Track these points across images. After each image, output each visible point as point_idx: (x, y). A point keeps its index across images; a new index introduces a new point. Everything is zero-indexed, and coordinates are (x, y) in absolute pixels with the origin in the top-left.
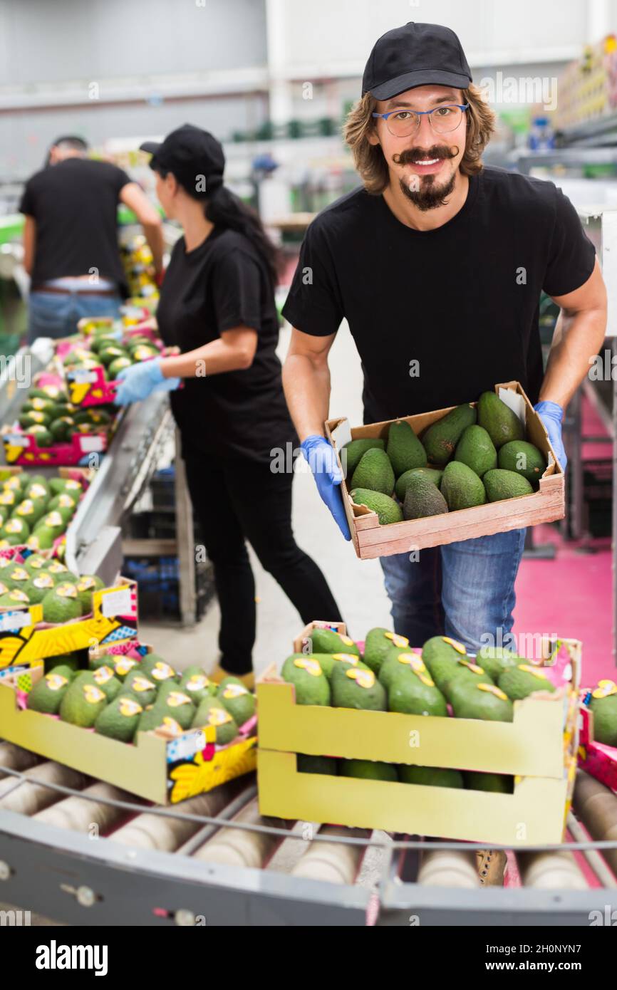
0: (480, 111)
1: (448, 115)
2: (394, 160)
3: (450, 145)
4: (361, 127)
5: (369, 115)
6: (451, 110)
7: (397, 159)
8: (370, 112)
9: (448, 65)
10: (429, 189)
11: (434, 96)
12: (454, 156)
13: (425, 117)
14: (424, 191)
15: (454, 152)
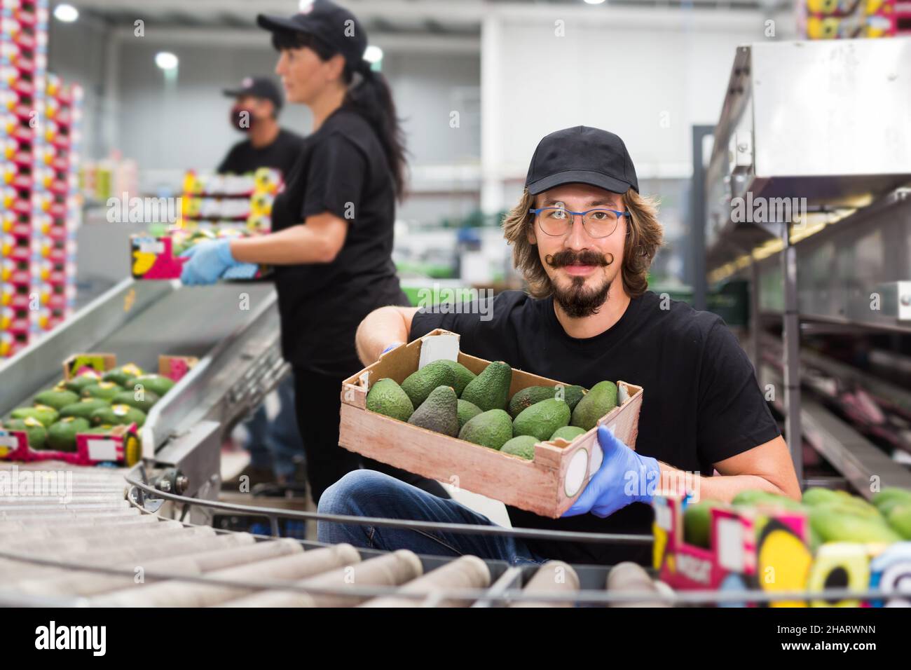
0: (642, 221)
1: (605, 220)
2: (546, 261)
3: (604, 252)
4: (517, 223)
5: (526, 211)
6: (608, 216)
7: (550, 260)
8: (528, 207)
9: (608, 169)
10: (578, 292)
11: (590, 199)
12: (608, 264)
13: (578, 218)
14: (572, 294)
15: (609, 259)
